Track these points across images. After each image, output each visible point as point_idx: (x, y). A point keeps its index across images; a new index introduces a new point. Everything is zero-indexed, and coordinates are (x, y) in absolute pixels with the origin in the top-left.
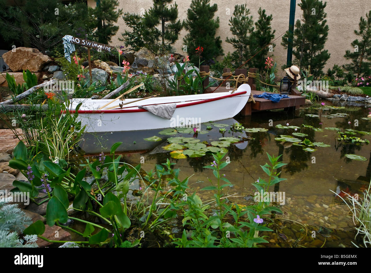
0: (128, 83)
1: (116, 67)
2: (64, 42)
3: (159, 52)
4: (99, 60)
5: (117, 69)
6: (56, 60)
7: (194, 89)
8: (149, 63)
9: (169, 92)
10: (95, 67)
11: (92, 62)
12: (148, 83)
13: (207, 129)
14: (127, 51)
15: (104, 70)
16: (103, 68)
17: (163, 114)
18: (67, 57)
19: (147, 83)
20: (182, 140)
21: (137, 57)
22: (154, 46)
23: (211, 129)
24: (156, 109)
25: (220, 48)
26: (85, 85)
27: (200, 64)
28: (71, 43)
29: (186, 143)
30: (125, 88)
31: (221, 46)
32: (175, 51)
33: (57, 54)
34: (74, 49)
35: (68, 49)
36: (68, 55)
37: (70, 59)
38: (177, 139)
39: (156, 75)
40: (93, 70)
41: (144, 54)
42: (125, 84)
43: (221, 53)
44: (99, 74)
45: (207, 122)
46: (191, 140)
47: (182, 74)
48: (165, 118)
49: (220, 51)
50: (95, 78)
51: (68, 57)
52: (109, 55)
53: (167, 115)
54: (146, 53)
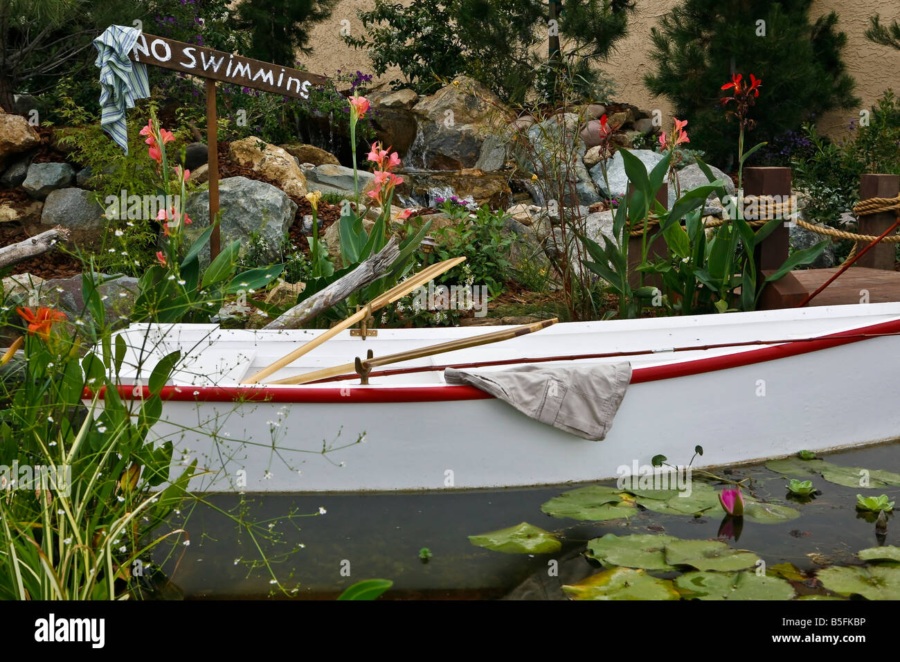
0: (392, 249)
1: (331, 168)
2: (103, 59)
3: (531, 97)
4: (254, 139)
5: (337, 178)
6: (62, 140)
7: (715, 284)
8: (484, 148)
9: (585, 294)
10: (234, 169)
11: (223, 147)
12: (485, 248)
13: (791, 495)
14: (384, 95)
15: (277, 183)
16: (272, 177)
17: (563, 413)
18: (112, 125)
19: (478, 248)
20: (664, 551)
21: (431, 122)
22: (508, 70)
23: (812, 496)
24: (533, 388)
25: (837, 73)
26: (190, 256)
27: (741, 160)
28: (134, 61)
29: (686, 569)
30: (376, 275)
31: (843, 59)
32: (612, 93)
33: (67, 113)
34: (142, 89)
35: (116, 91)
36: (115, 118)
37: (124, 133)
38: (636, 546)
39: (519, 211)
40: (226, 186)
41: (464, 108)
42: (379, 255)
43: (842, 96)
44: (254, 203)
45: (787, 459)
46: (710, 555)
47: (653, 209)
48: (576, 434)
49: (836, 84)
50: (236, 223)
51: (117, 127)
52: (302, 113)
53: (583, 420)
54: (471, 101)
